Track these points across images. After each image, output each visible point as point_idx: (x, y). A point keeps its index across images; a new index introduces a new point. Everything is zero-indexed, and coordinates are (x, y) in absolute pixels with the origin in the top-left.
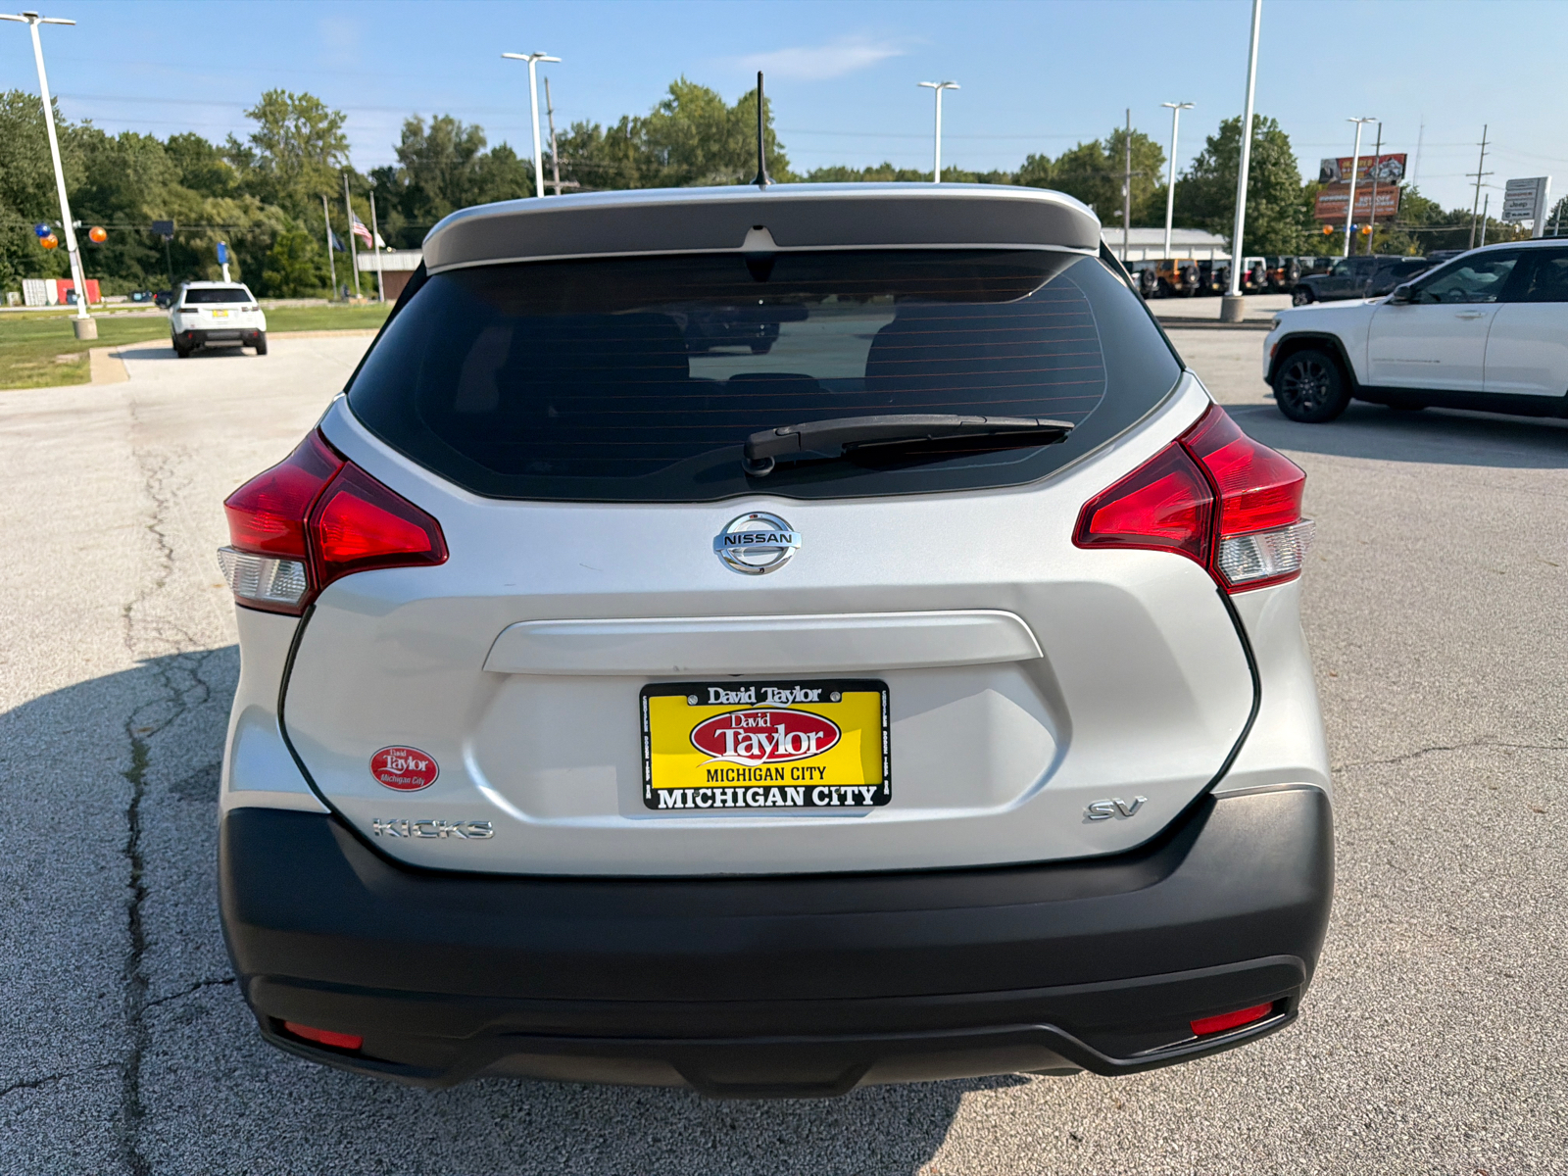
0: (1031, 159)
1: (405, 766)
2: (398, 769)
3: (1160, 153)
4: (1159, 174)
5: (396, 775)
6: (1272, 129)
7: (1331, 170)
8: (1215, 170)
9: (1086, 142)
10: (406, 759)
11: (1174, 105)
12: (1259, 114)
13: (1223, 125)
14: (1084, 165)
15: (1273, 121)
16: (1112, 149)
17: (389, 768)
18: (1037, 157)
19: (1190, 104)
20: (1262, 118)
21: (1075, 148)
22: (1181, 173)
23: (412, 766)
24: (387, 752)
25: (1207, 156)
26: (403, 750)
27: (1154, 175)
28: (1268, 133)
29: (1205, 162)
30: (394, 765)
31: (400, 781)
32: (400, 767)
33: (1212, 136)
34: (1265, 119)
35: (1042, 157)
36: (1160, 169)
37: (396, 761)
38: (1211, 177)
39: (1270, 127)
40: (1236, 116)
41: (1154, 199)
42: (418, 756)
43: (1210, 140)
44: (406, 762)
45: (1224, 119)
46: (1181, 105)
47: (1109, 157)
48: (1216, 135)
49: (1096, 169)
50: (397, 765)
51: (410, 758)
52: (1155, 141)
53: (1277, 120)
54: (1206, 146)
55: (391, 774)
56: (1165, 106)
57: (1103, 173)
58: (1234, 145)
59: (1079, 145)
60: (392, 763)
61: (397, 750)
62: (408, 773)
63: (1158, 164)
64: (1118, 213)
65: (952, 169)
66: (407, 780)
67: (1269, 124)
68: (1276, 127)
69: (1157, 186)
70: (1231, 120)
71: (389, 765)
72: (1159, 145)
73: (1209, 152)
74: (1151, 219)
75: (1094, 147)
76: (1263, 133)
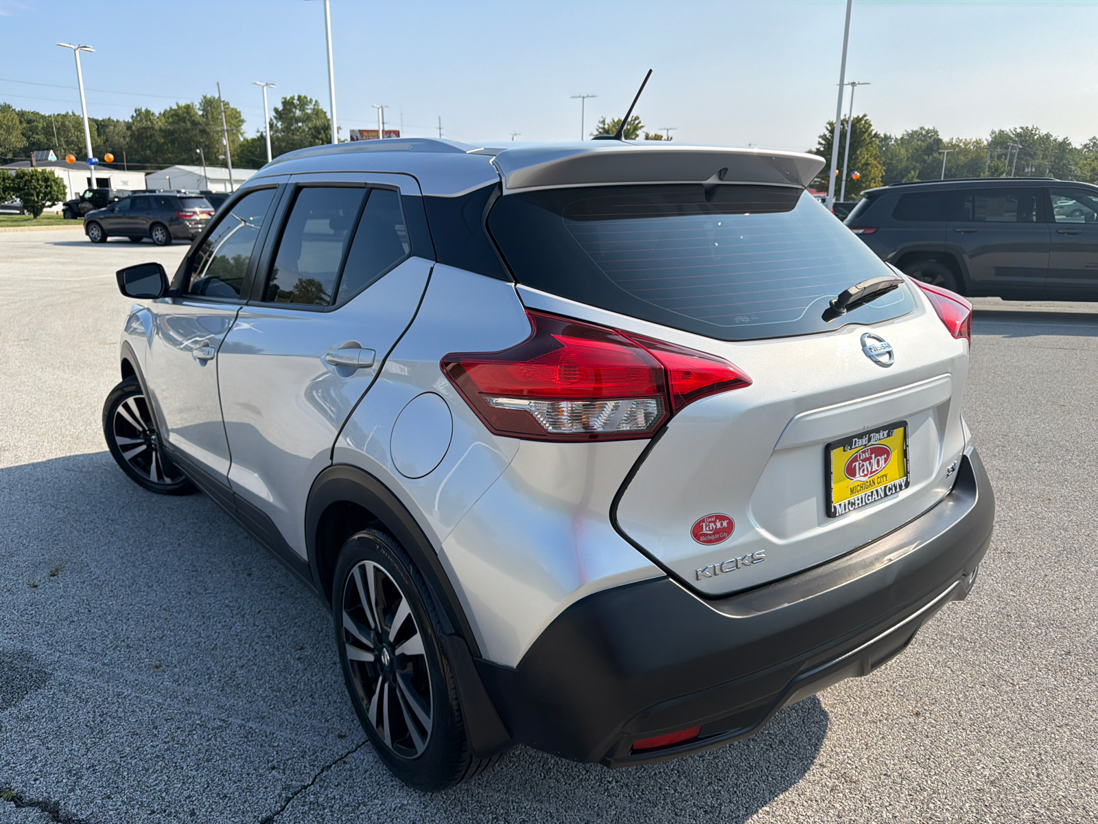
0: (138, 111)
1: (714, 527)
2: (711, 531)
3: (240, 116)
4: (242, 131)
5: (710, 535)
6: (316, 107)
7: (357, 137)
8: (283, 131)
9: (183, 103)
10: (715, 522)
11: (262, 84)
12: (307, 96)
13: (283, 100)
14: (184, 120)
15: (316, 101)
16: (203, 110)
17: (705, 531)
18: (143, 110)
19: (273, 84)
20: (309, 99)
21: (175, 107)
22: (258, 132)
23: (719, 525)
24: (703, 521)
25: (275, 121)
26: (713, 516)
27: (239, 131)
28: (314, 109)
29: (274, 125)
30: (707, 528)
31: (712, 538)
32: (711, 528)
33: (277, 107)
34: (311, 100)
35: (147, 112)
36: (242, 127)
37: (709, 525)
38: (280, 135)
39: (315, 105)
40: (292, 96)
41: (241, 149)
42: (721, 518)
43: (276, 110)
44: (715, 524)
45: (284, 96)
46: (267, 84)
47: (203, 116)
48: (280, 108)
49: (194, 123)
50: (709, 528)
51: (718, 521)
52: (235, 107)
53: (319, 101)
54: (274, 114)
55: (706, 535)
56: (255, 84)
57: (200, 127)
58: (292, 115)
59: (178, 105)
60: (706, 527)
61: (709, 517)
62: (717, 531)
63: (241, 123)
64: (222, 157)
65: (71, 113)
66: (717, 536)
67: (314, 103)
68: (318, 106)
69: (242, 139)
70: (288, 98)
71: (704, 529)
72: (238, 110)
73: (276, 118)
74: (242, 162)
75: (188, 108)
76: (311, 109)
